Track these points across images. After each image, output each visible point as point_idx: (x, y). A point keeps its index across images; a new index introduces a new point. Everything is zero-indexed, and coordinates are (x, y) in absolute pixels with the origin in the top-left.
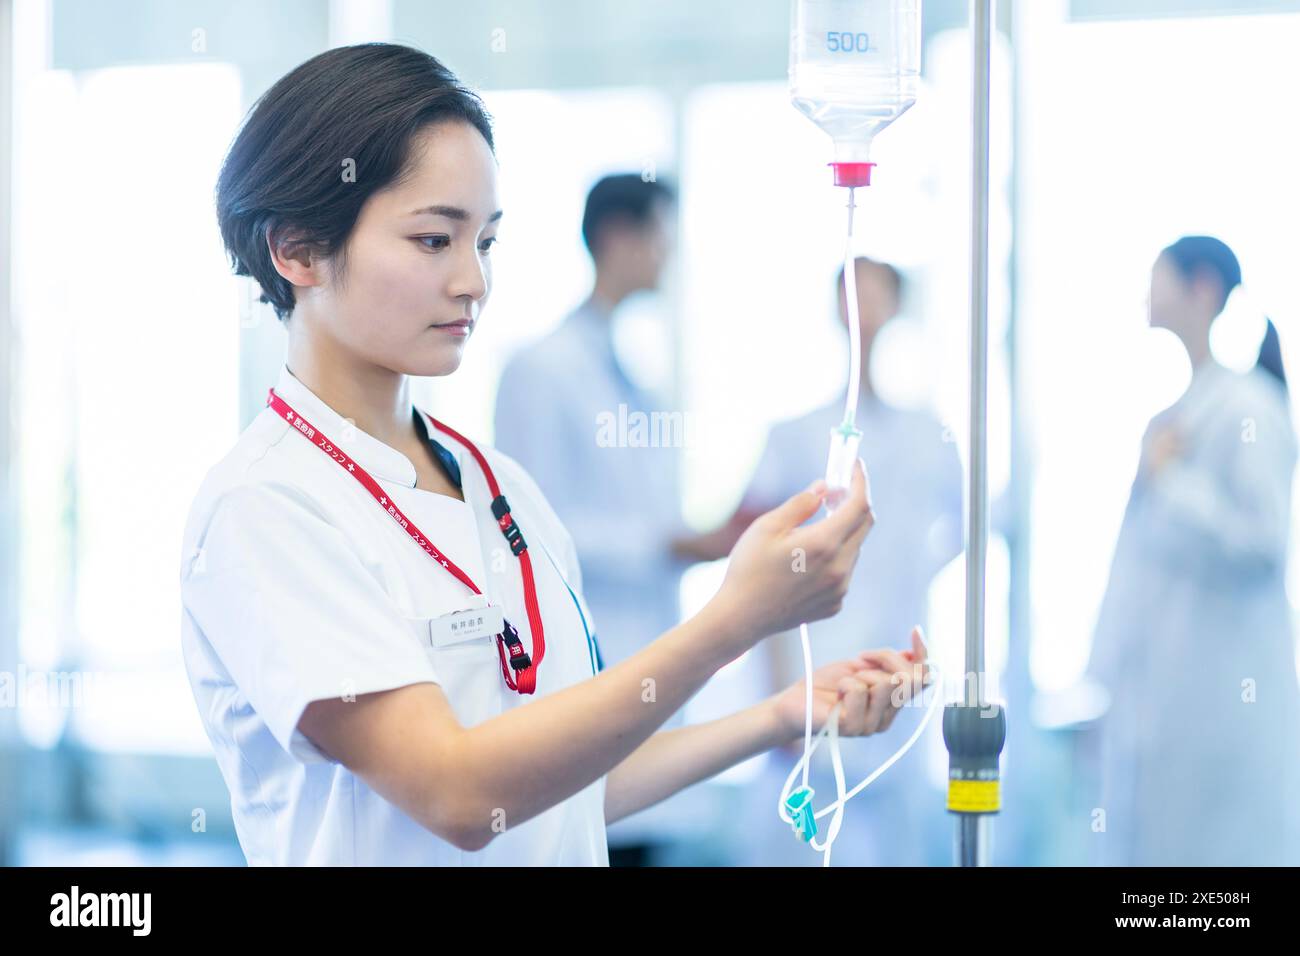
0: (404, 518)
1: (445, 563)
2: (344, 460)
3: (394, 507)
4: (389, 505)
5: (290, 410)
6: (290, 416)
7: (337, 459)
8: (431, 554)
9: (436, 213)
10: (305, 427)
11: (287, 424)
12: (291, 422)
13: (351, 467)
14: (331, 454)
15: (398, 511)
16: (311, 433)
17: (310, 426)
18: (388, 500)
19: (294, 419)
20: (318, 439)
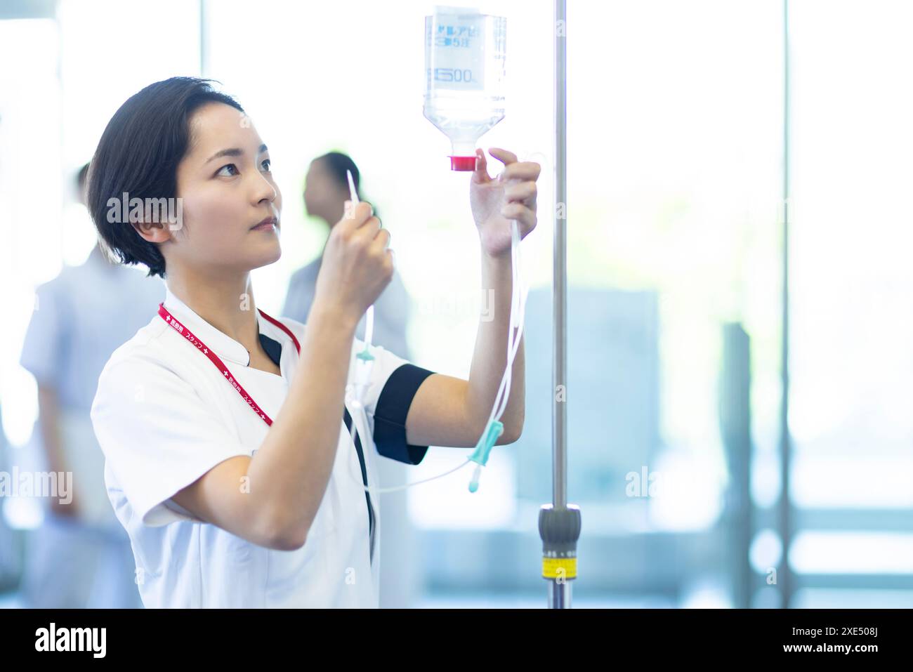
0: (238, 385)
1: (263, 416)
2: (200, 346)
3: (233, 377)
4: (229, 376)
5: (168, 314)
6: (168, 318)
7: (197, 346)
8: (255, 409)
9: (221, 156)
10: (177, 325)
11: (167, 324)
12: (169, 322)
13: (206, 351)
14: (193, 342)
15: (235, 380)
16: (181, 329)
17: (180, 324)
18: (229, 373)
19: (171, 320)
20: (185, 333)
